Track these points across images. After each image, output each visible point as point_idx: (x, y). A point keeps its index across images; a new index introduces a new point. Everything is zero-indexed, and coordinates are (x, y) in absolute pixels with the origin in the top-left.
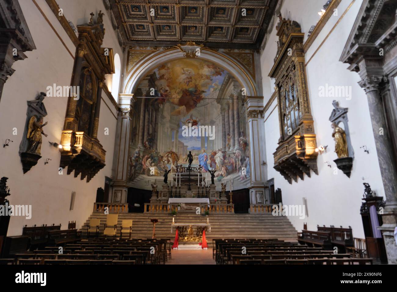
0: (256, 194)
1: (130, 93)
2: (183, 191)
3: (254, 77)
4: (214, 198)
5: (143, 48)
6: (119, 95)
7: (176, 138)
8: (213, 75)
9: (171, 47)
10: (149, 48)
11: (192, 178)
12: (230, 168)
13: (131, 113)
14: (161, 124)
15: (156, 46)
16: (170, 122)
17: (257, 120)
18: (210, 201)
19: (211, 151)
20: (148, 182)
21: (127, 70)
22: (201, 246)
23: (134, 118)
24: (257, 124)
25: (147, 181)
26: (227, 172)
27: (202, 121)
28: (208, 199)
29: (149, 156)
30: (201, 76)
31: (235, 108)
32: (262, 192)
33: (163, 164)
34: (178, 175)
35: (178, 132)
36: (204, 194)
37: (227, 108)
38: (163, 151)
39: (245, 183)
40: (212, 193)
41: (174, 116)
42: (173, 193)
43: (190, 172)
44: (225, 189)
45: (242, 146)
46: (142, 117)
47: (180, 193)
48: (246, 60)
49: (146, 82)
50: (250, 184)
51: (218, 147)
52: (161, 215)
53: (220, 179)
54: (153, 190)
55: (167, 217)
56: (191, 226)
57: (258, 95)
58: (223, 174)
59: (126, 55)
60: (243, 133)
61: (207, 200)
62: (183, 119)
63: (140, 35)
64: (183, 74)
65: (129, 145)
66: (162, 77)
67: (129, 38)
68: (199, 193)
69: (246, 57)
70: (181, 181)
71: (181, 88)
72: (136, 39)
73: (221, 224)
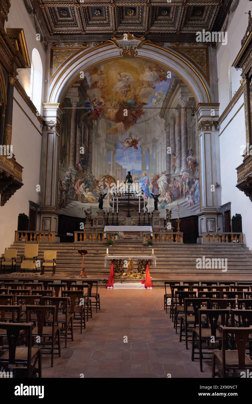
0: (207, 222)
1: (56, 102)
2: (121, 218)
3: (208, 79)
4: (158, 226)
5: (69, 45)
6: (43, 105)
7: (113, 160)
8: (156, 81)
9: (103, 42)
10: (76, 45)
11: (132, 202)
12: (175, 193)
13: (58, 126)
14: (96, 144)
15: (86, 41)
16: (106, 141)
17: (210, 133)
18: (153, 229)
19: (154, 174)
20: (83, 209)
21: (51, 74)
22: (144, 285)
23: (63, 135)
24: (211, 138)
25: (81, 208)
26: (171, 198)
27: (143, 139)
28: (151, 227)
29: (82, 181)
30: (142, 84)
31: (183, 122)
32: (214, 220)
33: (99, 190)
34: (115, 200)
35: (116, 153)
36: (145, 222)
37: (172, 123)
38: (99, 175)
39: (193, 210)
40: (155, 220)
41: (110, 134)
42: (110, 221)
43: (129, 196)
44: (171, 216)
45: (190, 167)
46: (72, 134)
47: (117, 220)
48: (198, 57)
49: (75, 91)
50: (199, 210)
51: (161, 170)
52: (95, 245)
53: (163, 206)
54: (86, 217)
55: (101, 248)
56: (130, 259)
57: (213, 102)
58: (167, 200)
59: (49, 55)
60: (191, 151)
61: (149, 229)
62: (121, 138)
63: (64, 25)
64: (120, 80)
65: (58, 166)
66: (95, 85)
67: (50, 30)
68: (140, 220)
69: (198, 53)
70: (119, 206)
71: (118, 100)
72: (60, 31)
73: (167, 255)
